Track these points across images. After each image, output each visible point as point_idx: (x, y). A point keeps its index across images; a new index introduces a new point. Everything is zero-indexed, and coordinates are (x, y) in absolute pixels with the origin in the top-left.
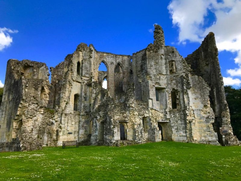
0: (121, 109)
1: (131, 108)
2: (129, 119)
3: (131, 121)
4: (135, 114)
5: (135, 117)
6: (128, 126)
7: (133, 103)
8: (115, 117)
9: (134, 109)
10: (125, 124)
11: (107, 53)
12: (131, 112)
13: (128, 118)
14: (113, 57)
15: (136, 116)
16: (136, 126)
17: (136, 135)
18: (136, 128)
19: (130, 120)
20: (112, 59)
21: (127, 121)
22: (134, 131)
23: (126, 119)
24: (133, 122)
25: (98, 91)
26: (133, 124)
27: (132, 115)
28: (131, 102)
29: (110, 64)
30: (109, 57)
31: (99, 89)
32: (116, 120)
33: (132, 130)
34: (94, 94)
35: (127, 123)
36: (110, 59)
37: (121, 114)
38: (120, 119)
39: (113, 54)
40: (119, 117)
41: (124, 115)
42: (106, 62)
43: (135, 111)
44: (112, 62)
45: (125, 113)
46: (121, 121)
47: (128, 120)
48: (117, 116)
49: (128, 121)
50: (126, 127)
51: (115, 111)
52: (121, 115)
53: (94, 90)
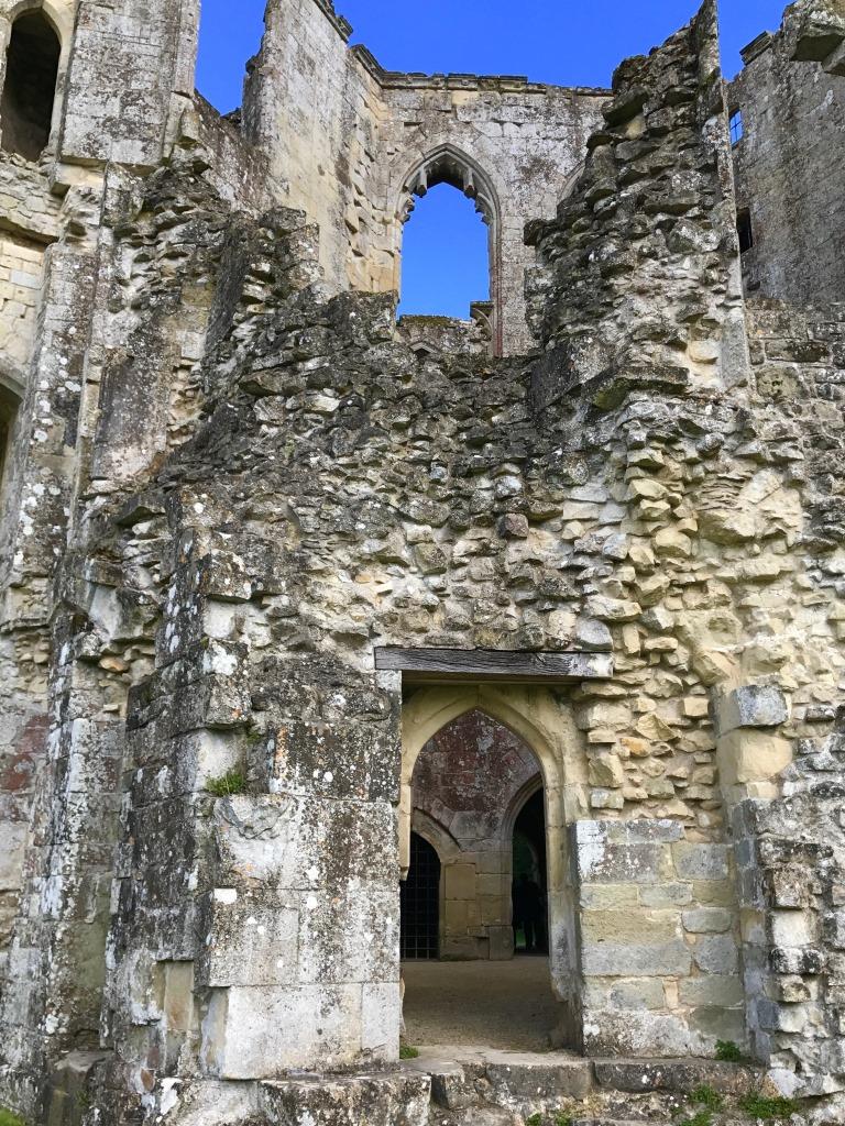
0: (477, 444)
1: (645, 404)
2: (615, 624)
3: (660, 660)
4: (744, 524)
5: (737, 585)
6: (611, 760)
7: (696, 321)
8: (337, 586)
9: (719, 427)
10: (553, 722)
11: (481, 81)
12: (646, 486)
13: (604, 604)
14: (549, 113)
15: (768, 563)
16: (763, 760)
17: (773, 956)
18: (762, 793)
19: (632, 638)
20: (531, 129)
21: (578, 667)
22: (734, 857)
23: (563, 622)
24: (709, 684)
25: (172, 265)
26: (708, 723)
27: (668, 536)
28: (647, 311)
29: (515, 174)
30: (508, 114)
31: (188, 237)
32: (353, 640)
33: (696, 845)
34: (116, 306)
35: (573, 694)
36: (510, 129)
37: (457, 530)
38: (434, 624)
39: (541, 89)
40: (413, 585)
41: (513, 553)
42: (474, 165)
43: (739, 470)
44: (536, 160)
45: (537, 521)
46: (454, 652)
47: (592, 634)
48: (384, 559)
49: (601, 666)
50: (574, 773)
51: (328, 483)
52: (462, 545)
53: (131, 253)
